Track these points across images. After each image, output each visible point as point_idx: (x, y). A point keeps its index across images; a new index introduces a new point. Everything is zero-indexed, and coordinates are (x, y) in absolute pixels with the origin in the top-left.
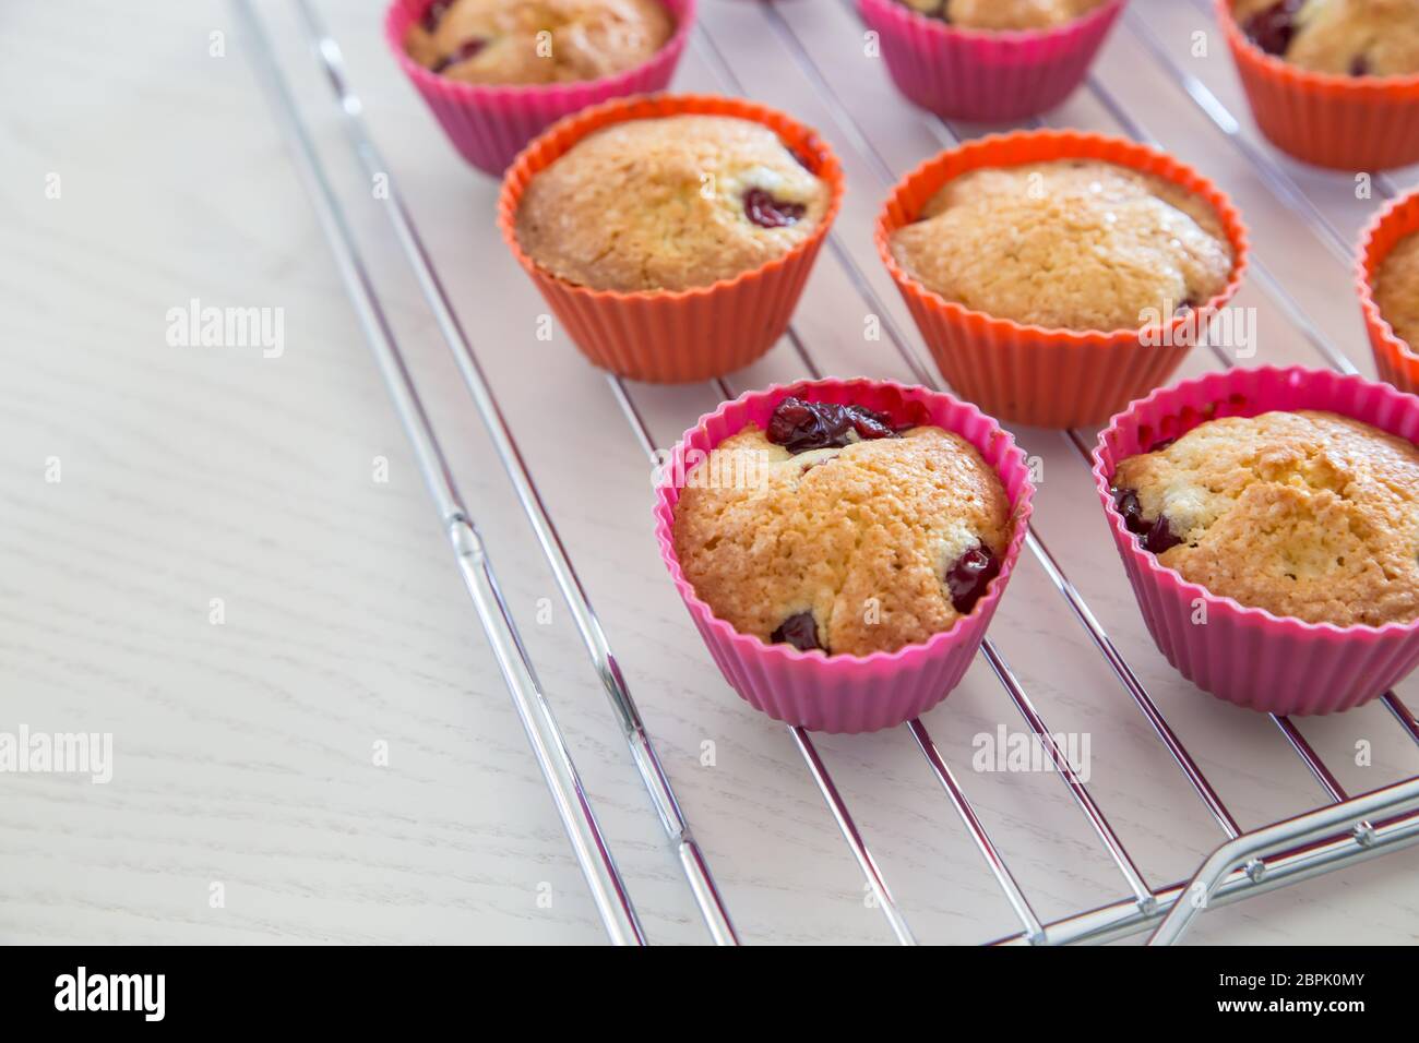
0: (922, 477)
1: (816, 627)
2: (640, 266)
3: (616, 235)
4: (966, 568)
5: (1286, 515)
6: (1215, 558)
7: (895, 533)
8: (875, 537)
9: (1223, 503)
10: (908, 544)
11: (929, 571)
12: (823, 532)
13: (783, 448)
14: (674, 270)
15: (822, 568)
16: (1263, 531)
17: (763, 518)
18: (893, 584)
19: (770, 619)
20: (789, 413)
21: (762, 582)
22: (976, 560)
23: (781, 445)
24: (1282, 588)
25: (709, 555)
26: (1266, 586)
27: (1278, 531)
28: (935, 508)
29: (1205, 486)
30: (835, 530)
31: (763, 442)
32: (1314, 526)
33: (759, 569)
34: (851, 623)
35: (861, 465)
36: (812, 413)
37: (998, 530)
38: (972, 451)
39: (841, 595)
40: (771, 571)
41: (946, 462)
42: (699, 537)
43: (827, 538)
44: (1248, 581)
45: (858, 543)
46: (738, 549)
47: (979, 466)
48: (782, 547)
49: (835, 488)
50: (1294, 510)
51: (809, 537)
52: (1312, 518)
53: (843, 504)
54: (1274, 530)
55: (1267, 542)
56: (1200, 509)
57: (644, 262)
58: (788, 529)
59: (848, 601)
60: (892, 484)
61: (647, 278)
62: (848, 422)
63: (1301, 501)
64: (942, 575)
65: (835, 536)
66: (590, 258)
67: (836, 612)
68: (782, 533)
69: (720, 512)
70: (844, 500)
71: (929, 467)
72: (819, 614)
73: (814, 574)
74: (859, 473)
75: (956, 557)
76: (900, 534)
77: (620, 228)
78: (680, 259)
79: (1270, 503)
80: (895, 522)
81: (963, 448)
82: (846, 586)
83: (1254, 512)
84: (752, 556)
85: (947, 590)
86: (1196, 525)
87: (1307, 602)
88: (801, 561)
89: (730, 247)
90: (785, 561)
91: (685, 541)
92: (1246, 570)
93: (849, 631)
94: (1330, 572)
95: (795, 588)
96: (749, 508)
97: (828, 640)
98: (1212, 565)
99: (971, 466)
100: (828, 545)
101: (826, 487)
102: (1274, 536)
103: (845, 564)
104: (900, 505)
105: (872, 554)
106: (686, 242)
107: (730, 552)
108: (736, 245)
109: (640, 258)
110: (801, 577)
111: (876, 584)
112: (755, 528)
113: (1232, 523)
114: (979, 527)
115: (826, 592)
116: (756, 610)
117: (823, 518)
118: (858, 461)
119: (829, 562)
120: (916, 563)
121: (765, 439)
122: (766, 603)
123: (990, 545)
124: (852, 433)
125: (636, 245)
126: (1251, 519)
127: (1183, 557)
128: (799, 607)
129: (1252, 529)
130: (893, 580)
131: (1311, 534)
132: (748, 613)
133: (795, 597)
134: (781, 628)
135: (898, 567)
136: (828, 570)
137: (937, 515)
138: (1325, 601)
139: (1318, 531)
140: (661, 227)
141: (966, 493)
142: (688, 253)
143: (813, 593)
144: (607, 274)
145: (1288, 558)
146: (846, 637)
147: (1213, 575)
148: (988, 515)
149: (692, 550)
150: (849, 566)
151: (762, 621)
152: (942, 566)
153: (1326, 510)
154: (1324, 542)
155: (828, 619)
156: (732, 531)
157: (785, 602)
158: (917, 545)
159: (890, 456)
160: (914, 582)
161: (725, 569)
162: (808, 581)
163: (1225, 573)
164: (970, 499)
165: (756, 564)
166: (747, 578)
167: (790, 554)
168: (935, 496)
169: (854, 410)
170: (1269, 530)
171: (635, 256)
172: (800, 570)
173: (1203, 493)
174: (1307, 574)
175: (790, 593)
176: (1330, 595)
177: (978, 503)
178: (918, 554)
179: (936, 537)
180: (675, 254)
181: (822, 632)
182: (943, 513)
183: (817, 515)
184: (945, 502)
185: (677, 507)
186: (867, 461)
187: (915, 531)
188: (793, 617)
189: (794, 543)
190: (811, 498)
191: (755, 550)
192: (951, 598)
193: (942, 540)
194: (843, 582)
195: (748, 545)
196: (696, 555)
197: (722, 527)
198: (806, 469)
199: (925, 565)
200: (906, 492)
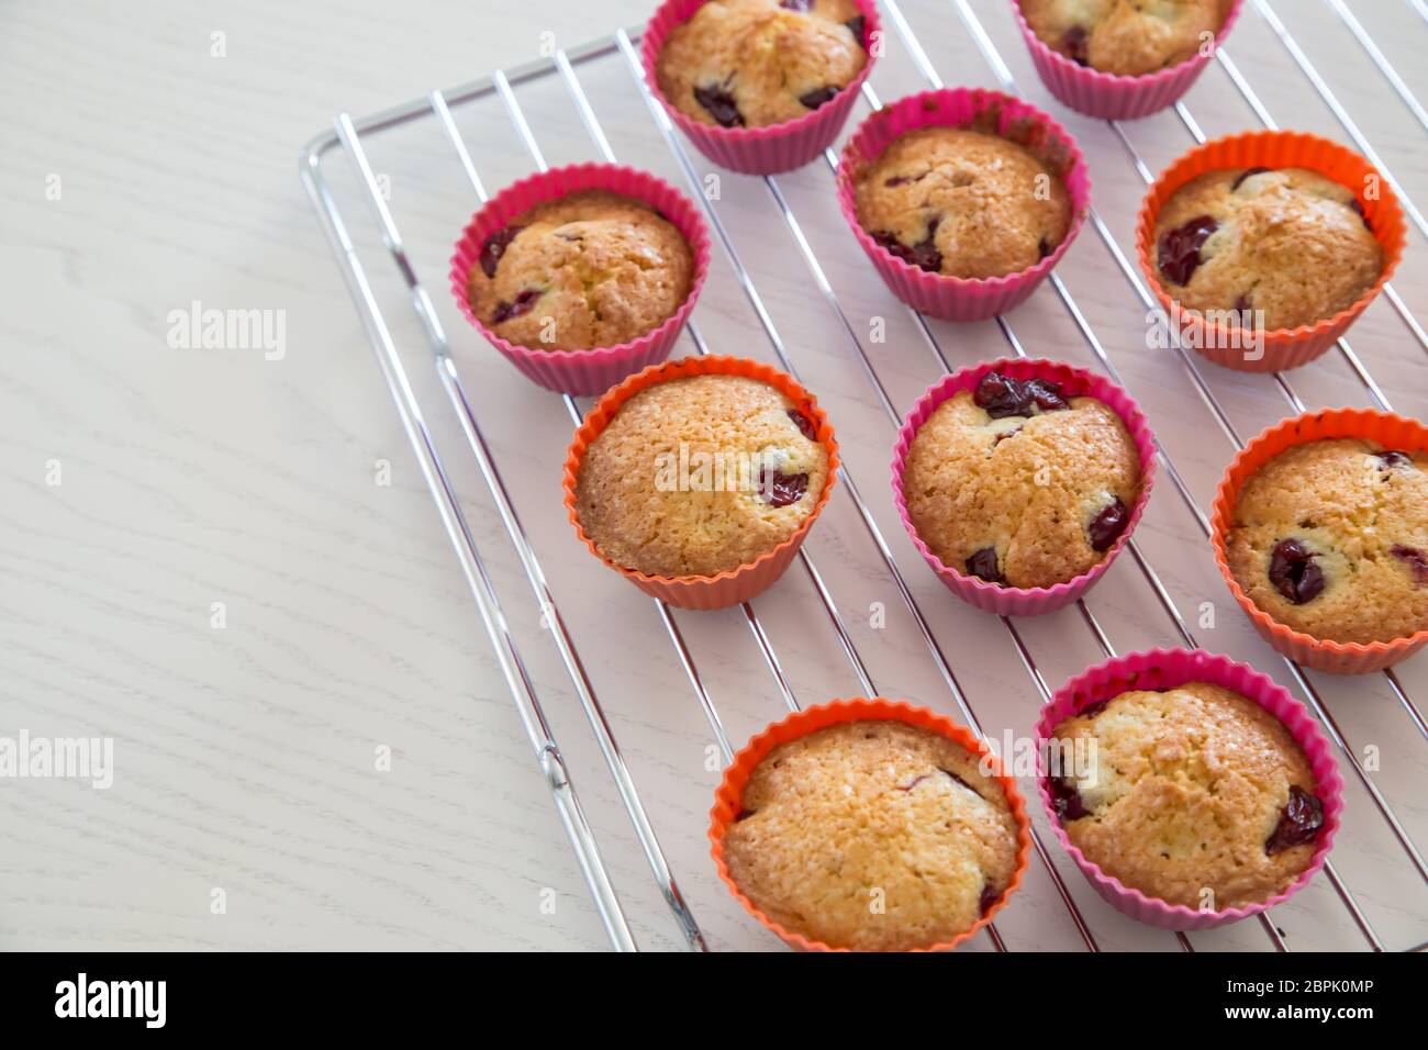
0: (1079, 450)
1: (997, 560)
2: (679, 552)
3: (659, 521)
4: (1104, 522)
5: (1168, 806)
6: (1110, 836)
7: (1056, 496)
8: (1041, 498)
9: (1123, 785)
10: (1064, 504)
11: (1077, 525)
12: (1006, 493)
13: (984, 411)
14: (706, 555)
15: (1003, 518)
16: (1149, 817)
17: (966, 478)
18: (1051, 534)
19: (966, 551)
20: (991, 385)
21: (962, 525)
22: (1111, 516)
23: (983, 408)
24: (1157, 868)
25: (927, 501)
26: (1145, 865)
27: (1160, 819)
28: (1086, 476)
29: (1113, 767)
30: (1015, 492)
31: (971, 405)
32: (1187, 817)
33: (961, 516)
34: (1021, 560)
35: (1036, 440)
36: (1007, 388)
37: (1131, 489)
38: (1118, 423)
39: (1015, 539)
40: (968, 518)
41: (1098, 435)
42: (921, 486)
43: (1009, 497)
44: (1132, 859)
45: (1030, 501)
46: (947, 499)
47: (1122, 437)
48: (978, 502)
49: (1017, 460)
50: (1173, 803)
51: (997, 496)
52: (1186, 810)
53: (1022, 471)
54: (1157, 816)
55: (1150, 827)
56: (1106, 790)
57: (683, 547)
58: (982, 488)
59: (1019, 544)
60: (1058, 456)
61: (685, 563)
62: (1031, 398)
63: (1179, 796)
64: (1086, 527)
65: (1014, 495)
66: (639, 542)
67: (1011, 551)
68: (978, 491)
69: (937, 467)
70: (1024, 468)
71: (1086, 440)
72: (999, 551)
73: (998, 522)
74: (1036, 447)
75: (1096, 514)
76: (1060, 496)
77: (662, 514)
78: (711, 544)
79: (1156, 794)
80: (1056, 487)
81: (1113, 421)
82: (1019, 533)
83: (1144, 800)
84: (956, 506)
85: (1088, 537)
86: (1101, 803)
87: (1174, 881)
88: (989, 512)
89: (748, 532)
90: (978, 510)
91: (911, 487)
92: (1132, 850)
93: (1017, 565)
94: (1195, 855)
95: (984, 531)
96: (956, 468)
97: (1004, 569)
98: (1108, 842)
99: (1116, 438)
100: (1009, 503)
101: (1010, 458)
102: (1156, 823)
103: (1020, 516)
104: (1061, 473)
105: (1039, 511)
106: (714, 527)
107: (942, 501)
108: (754, 529)
109: (678, 545)
110: (989, 523)
111: (1040, 533)
112: (960, 485)
113: (1127, 807)
114: (1116, 488)
115: (1005, 536)
116: (956, 544)
117: (1008, 481)
118: (1035, 435)
119: (1008, 514)
120: (1068, 519)
121: (972, 403)
122: (964, 540)
123: (1123, 500)
124: (1034, 407)
125: (675, 532)
126: (1141, 806)
127: (1088, 831)
128: (986, 544)
129: (1141, 815)
130: (1052, 531)
131: (1185, 824)
132: (950, 546)
133: (984, 537)
134: (972, 558)
135: (1056, 521)
136: (1008, 521)
137: (1087, 482)
138: (1187, 881)
139: (1190, 821)
140: (693, 513)
141: (1110, 462)
142: (716, 537)
143: (996, 535)
144: (652, 558)
145: (1166, 840)
146: (1015, 569)
147: (1108, 851)
148: (1123, 479)
149: (916, 495)
150: (1023, 518)
151: (960, 552)
152: (1087, 520)
153: (1197, 806)
154: (1193, 830)
155: (1005, 555)
156: (945, 485)
157: (977, 540)
158: (1071, 505)
159: (1059, 432)
160: (1066, 533)
161: (937, 513)
162: (993, 528)
163: (1117, 851)
164: (1112, 467)
165: (959, 512)
166: (952, 521)
167: (982, 506)
168: (1087, 466)
169: (1037, 384)
170: (1153, 817)
171: (674, 542)
172: (989, 519)
173: (1109, 773)
174: (1178, 855)
175: (981, 534)
176: (1191, 877)
177: (1117, 470)
178: (1071, 512)
179: (1084, 499)
180: (707, 539)
181: (1000, 563)
182: (1091, 480)
183: (1003, 479)
184: (1094, 470)
185: (908, 457)
186: (1042, 436)
187: (1070, 495)
188: (981, 551)
189: (985, 499)
190: (1000, 466)
191: (958, 501)
192: (1091, 542)
193: (1088, 501)
194: (1017, 529)
195: (954, 497)
196: (919, 499)
197: (937, 480)
198: (1000, 438)
199: (1076, 521)
200: (1066, 464)
